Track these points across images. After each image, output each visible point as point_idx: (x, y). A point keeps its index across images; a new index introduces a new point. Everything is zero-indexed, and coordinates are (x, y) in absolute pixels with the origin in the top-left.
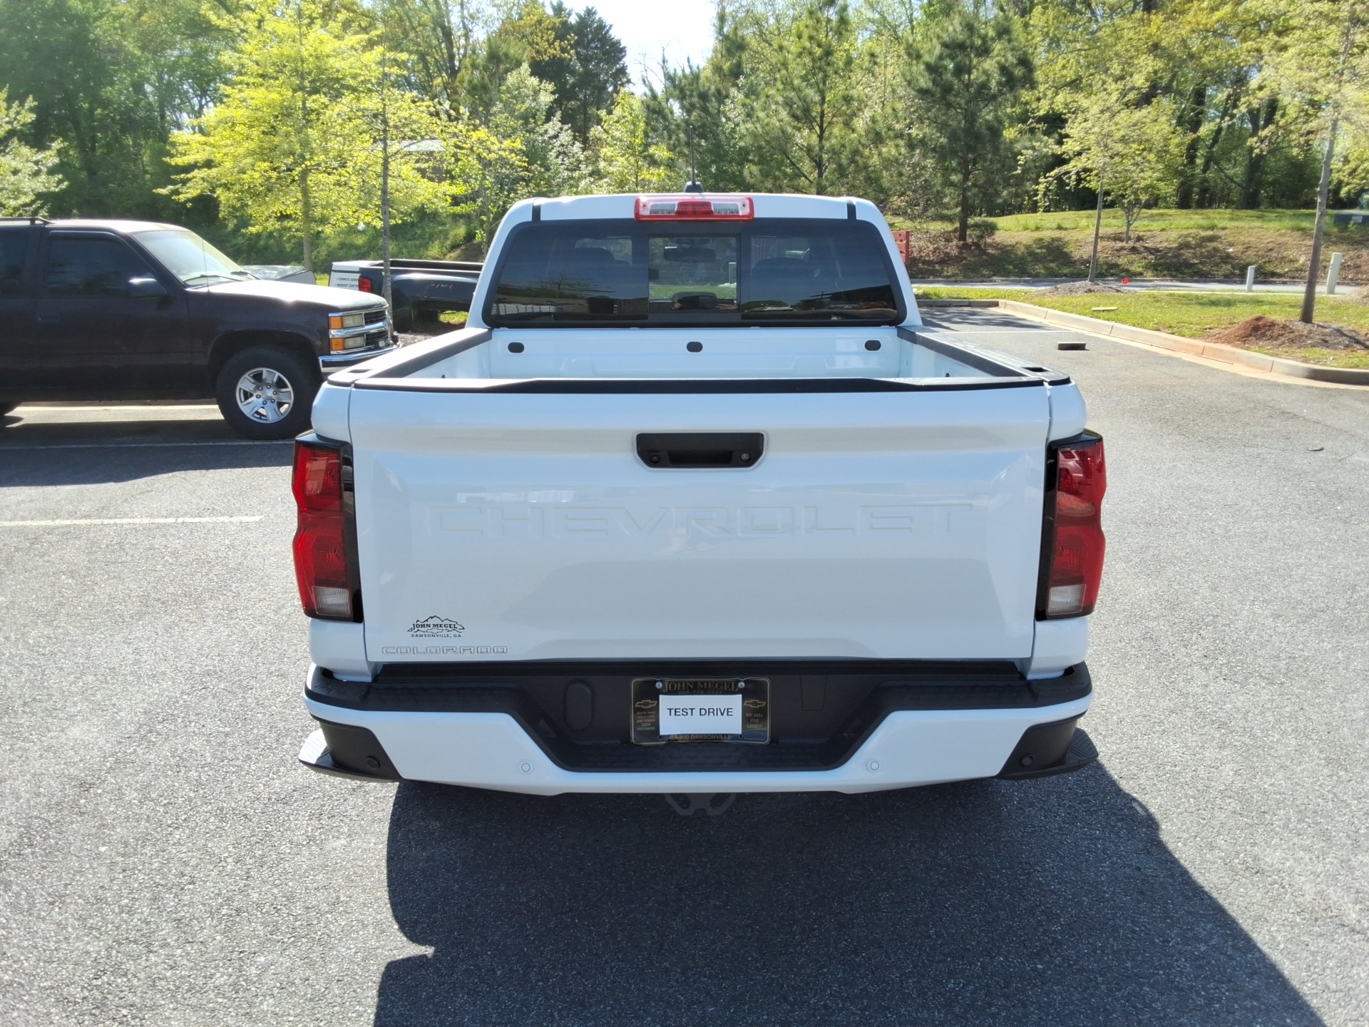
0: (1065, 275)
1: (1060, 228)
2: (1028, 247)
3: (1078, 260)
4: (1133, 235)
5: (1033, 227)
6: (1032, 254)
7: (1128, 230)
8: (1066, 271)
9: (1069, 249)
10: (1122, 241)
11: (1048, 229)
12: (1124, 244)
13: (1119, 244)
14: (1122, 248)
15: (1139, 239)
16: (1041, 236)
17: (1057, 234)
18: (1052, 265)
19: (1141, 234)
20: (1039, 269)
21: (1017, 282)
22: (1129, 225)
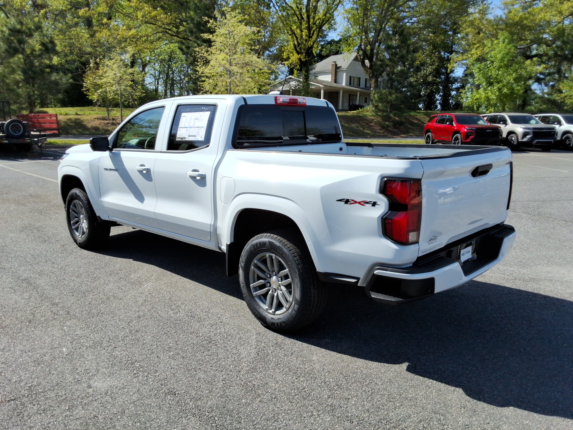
0: (87, 134)
1: (77, 114)
2: (65, 122)
3: (90, 128)
4: (111, 118)
5: (65, 114)
6: (68, 125)
7: (109, 116)
8: (87, 132)
9: (85, 123)
10: (107, 120)
11: (71, 115)
12: (108, 121)
13: (106, 122)
14: (108, 123)
15: (113, 119)
16: (70, 118)
17: (76, 117)
18: (80, 130)
19: (113, 117)
20: (74, 131)
21: (68, 138)
22: (108, 114)
